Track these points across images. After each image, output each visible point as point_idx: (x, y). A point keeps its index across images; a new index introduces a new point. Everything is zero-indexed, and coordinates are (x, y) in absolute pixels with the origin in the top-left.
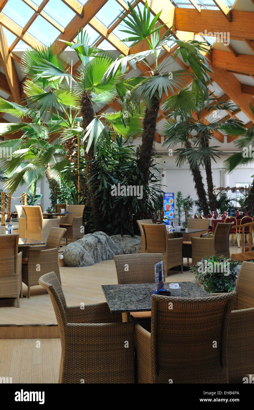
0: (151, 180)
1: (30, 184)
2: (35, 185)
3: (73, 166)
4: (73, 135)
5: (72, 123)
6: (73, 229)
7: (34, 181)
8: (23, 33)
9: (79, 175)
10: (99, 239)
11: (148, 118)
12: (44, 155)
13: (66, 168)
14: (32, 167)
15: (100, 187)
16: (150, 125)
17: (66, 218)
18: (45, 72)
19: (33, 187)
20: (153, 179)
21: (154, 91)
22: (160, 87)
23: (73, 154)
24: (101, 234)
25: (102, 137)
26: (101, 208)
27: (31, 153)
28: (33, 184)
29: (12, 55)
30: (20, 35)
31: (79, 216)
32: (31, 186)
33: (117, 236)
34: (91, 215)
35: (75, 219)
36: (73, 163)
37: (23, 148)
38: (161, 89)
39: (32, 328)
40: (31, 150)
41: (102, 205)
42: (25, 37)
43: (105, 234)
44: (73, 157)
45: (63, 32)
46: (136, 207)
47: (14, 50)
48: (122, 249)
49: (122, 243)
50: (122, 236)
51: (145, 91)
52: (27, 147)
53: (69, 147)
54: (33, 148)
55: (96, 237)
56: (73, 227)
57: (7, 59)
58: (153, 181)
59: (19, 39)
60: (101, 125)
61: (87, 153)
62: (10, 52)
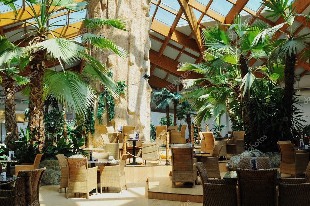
0: (295, 112)
1: (216, 118)
2: (220, 118)
3: (239, 105)
4: (237, 84)
5: (238, 74)
6: (237, 148)
7: (218, 115)
8: (207, 10)
9: (243, 111)
10: (254, 154)
11: (287, 69)
12: (220, 97)
13: (235, 106)
14: (211, 107)
15: (255, 119)
16: (289, 73)
17: (233, 140)
18: (213, 47)
19: (218, 120)
20: (296, 111)
21: (286, 51)
22: (291, 48)
23: (239, 96)
24: (256, 151)
25: (254, 85)
26: (257, 133)
27: (211, 96)
28: (218, 118)
29: (200, 26)
30: (204, 11)
31: (242, 139)
32: (216, 119)
33: (269, 153)
34: (251, 138)
35: (238, 141)
36: (240, 103)
37: (205, 94)
38: (291, 50)
39: (199, 197)
40: (211, 95)
41: (258, 131)
42: (208, 13)
43: (259, 151)
44: (239, 98)
45: (235, 4)
46: (282, 132)
47: (201, 22)
48: (273, 162)
49: (273, 158)
50: (273, 153)
51: (280, 52)
52: (208, 93)
53: (236, 91)
54: (213, 93)
55: (252, 153)
56: (237, 146)
57: (197, 30)
58: (296, 113)
59: (204, 14)
60: (253, 77)
61: (244, 96)
62: (198, 24)
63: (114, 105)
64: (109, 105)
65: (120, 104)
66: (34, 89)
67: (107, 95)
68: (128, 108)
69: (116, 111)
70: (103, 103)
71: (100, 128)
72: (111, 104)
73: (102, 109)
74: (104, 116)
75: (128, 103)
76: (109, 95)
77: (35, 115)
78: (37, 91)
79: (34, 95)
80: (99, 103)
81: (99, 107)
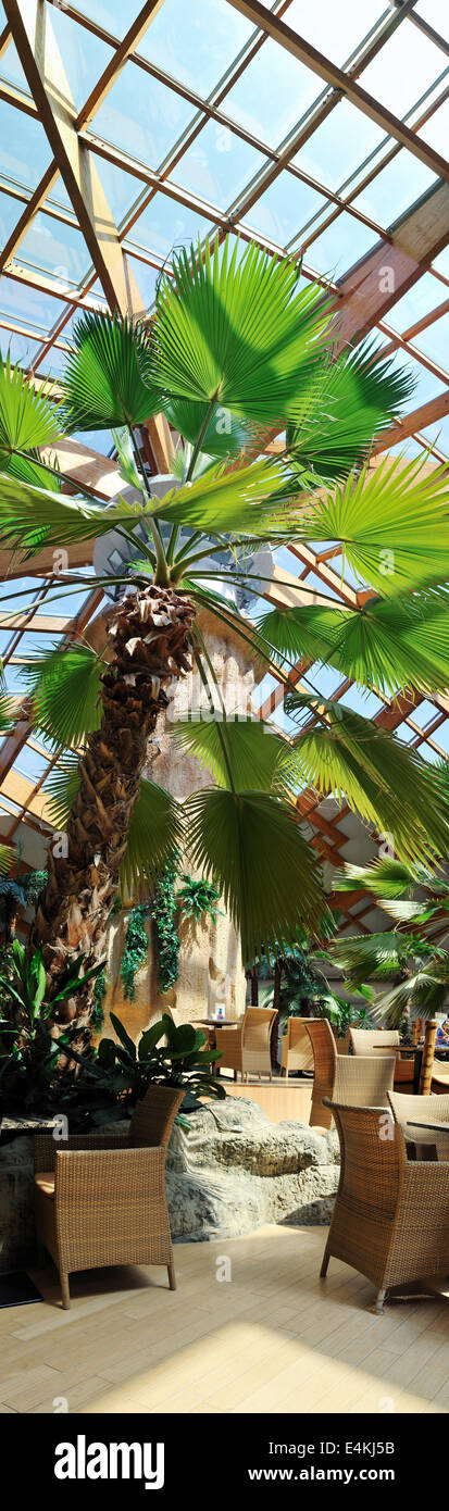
63: (178, 946)
64: (165, 944)
65: (194, 945)
66: (113, 781)
67: (160, 915)
68: (211, 961)
69: (182, 964)
70: (144, 936)
71: (124, 1010)
72: (170, 942)
73: (139, 954)
74: (142, 975)
75: (213, 946)
76: (166, 914)
77: (86, 891)
78: (123, 793)
79: (105, 806)
80: (129, 936)
81: (129, 949)
